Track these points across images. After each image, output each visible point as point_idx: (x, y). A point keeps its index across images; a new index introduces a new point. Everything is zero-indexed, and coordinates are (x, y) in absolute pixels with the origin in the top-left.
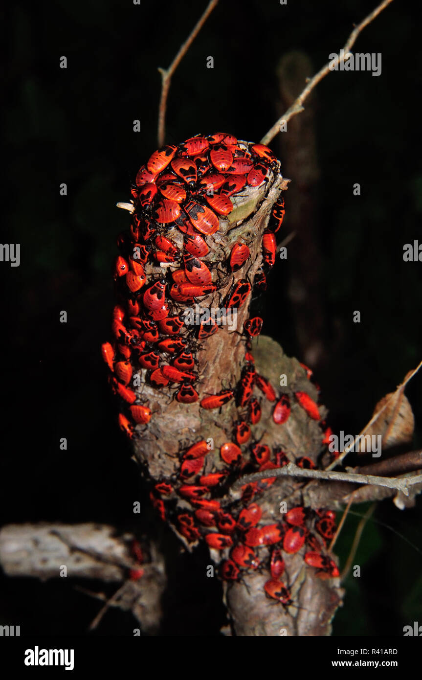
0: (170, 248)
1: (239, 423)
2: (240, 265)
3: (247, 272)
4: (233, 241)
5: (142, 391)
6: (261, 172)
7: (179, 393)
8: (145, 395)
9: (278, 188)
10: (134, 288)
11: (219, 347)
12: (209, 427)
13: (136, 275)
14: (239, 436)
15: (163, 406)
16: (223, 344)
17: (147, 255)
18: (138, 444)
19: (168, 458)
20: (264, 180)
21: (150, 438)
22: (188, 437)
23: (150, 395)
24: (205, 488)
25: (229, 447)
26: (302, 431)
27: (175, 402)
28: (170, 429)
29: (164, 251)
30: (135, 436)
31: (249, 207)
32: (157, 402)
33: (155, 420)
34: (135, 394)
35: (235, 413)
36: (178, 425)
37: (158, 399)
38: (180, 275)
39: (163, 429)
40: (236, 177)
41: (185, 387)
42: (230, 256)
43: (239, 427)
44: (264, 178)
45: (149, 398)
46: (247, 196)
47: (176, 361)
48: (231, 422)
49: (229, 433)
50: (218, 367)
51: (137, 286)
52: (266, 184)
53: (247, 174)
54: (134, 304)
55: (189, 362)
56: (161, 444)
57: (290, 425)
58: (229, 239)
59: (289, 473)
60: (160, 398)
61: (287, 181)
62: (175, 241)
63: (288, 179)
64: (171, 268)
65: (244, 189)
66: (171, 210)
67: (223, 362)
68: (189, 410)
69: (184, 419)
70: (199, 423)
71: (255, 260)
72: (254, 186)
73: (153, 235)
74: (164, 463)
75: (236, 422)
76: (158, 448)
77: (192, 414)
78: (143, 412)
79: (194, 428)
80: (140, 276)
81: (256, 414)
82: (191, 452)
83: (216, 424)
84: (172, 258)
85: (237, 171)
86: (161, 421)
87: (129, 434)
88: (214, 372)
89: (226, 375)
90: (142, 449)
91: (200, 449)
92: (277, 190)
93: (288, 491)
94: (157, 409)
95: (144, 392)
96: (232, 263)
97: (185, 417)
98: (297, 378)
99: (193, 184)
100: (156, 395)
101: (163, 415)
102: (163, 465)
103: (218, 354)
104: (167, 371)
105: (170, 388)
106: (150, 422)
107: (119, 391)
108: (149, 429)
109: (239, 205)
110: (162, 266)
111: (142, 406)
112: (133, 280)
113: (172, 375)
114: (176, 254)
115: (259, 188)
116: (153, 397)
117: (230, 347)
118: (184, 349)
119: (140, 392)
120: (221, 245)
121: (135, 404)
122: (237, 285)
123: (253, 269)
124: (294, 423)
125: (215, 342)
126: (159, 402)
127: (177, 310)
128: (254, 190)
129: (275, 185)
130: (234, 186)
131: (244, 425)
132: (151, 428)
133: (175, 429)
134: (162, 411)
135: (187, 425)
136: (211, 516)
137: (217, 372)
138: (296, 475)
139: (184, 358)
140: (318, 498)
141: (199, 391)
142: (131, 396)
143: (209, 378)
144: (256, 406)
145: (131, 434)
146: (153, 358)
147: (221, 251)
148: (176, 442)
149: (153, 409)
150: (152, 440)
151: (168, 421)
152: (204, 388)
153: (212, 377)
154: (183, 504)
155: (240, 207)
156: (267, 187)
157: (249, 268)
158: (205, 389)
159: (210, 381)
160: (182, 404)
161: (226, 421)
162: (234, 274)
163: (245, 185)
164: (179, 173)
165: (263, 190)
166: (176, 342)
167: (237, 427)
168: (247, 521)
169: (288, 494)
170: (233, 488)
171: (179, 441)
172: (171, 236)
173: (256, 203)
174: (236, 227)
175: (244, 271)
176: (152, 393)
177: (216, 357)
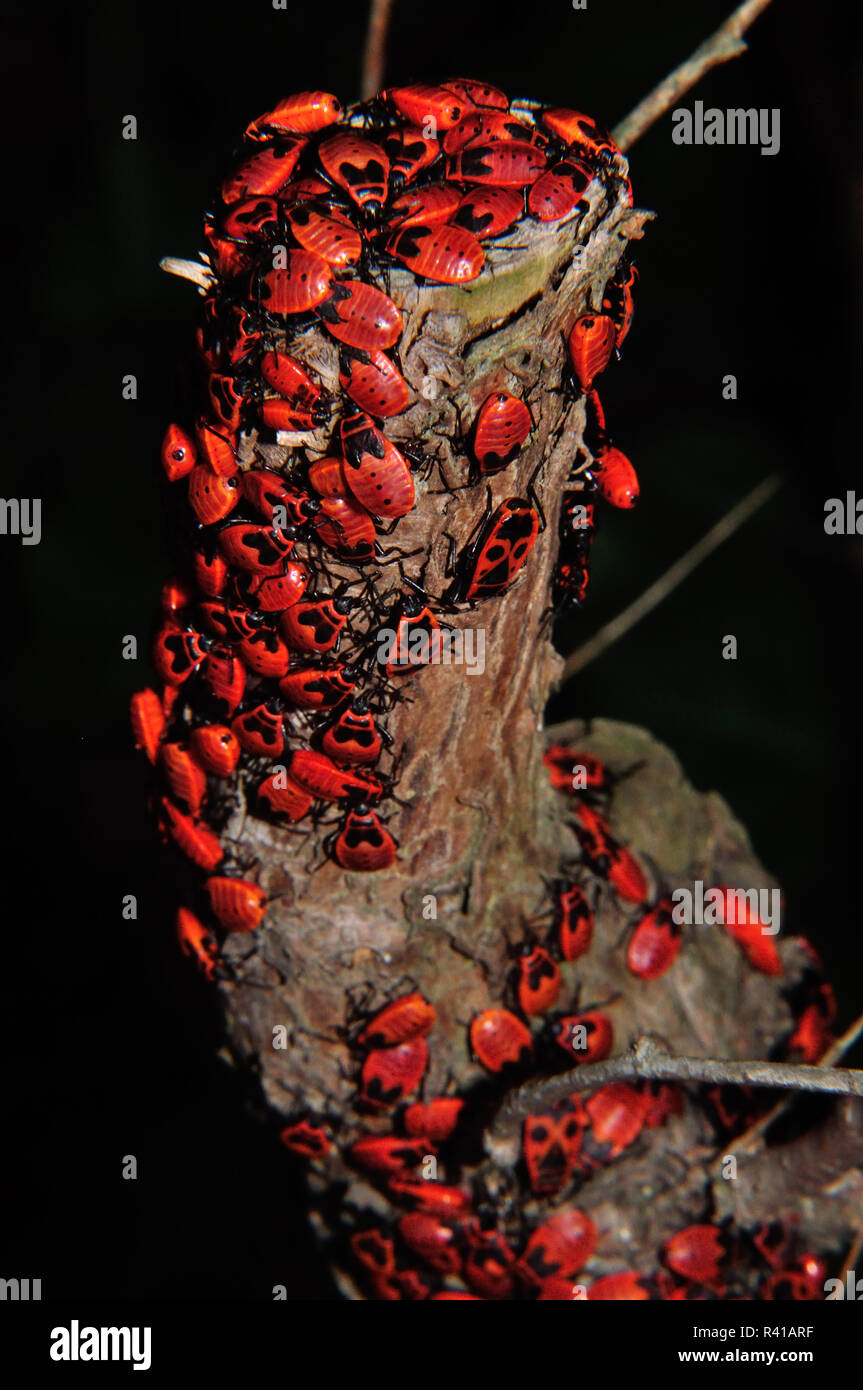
0: (302, 387)
1: (526, 950)
2: (502, 455)
3: (533, 479)
4: (479, 374)
5: (242, 833)
6: (571, 184)
7: (342, 839)
8: (248, 845)
9: (617, 231)
10: (210, 514)
11: (456, 705)
12: (432, 952)
13: (216, 476)
14: (525, 989)
15: (299, 877)
16: (466, 695)
17: (238, 405)
18: (233, 1002)
19: (317, 1044)
20: (577, 206)
21: (265, 979)
22: (372, 979)
23: (263, 845)
24: (425, 1142)
25: (494, 1022)
26: (721, 999)
27: (332, 868)
28: (319, 949)
29: (284, 399)
30: (221, 971)
31: (527, 279)
32: (282, 865)
33: (275, 923)
34: (223, 843)
35: (515, 920)
36: (342, 938)
37: (285, 858)
38: (330, 473)
39: (298, 949)
40: (495, 195)
41: (357, 818)
42: (476, 423)
43: (527, 961)
44: (577, 201)
45: (260, 854)
46: (523, 248)
47: (330, 736)
48: (502, 947)
49: (493, 978)
50: (456, 766)
51: (217, 508)
52: (580, 218)
53: (530, 187)
54: (209, 562)
55: (365, 738)
56: (295, 1000)
57: (687, 978)
58: (468, 370)
59: (640, 1071)
60: (289, 854)
61: (642, 216)
62: (316, 365)
63: (649, 209)
64: (307, 450)
65: (512, 229)
66: (304, 277)
67: (469, 754)
68: (373, 896)
69: (358, 922)
70: (404, 935)
71: (555, 446)
72: (547, 221)
73: (255, 347)
74: (306, 1060)
75: (520, 946)
76: (288, 1013)
77: (382, 906)
78: (243, 897)
79: (388, 951)
80: (227, 479)
81: (573, 927)
82: (377, 1026)
83: (455, 946)
84: (308, 417)
85: (496, 174)
86: (293, 925)
87: (204, 965)
88: (442, 781)
89: (481, 795)
90: (244, 1019)
91: (404, 1016)
92: (615, 237)
93: (671, 1171)
94: (281, 888)
95: (245, 837)
96: (480, 449)
97: (363, 915)
98: (719, 853)
99: (373, 211)
100: (279, 846)
101: (299, 906)
102: (304, 1067)
103: (453, 727)
104: (303, 764)
105: (316, 822)
106: (262, 926)
107: (176, 833)
108: (261, 952)
109: (498, 272)
110: (282, 443)
111: (240, 879)
112: (207, 490)
113: (318, 776)
114: (317, 404)
115: (561, 226)
116: (271, 850)
117: (490, 708)
118: (351, 696)
119: (234, 837)
120: (446, 384)
121: (219, 871)
122: (499, 514)
123: (550, 474)
124: (698, 976)
125: (442, 690)
126: (288, 867)
127: (330, 581)
128: (545, 233)
129: (608, 222)
130: (488, 219)
131: (540, 957)
132: (265, 947)
133: (333, 951)
134: (297, 894)
135: (369, 941)
136: (445, 1233)
137: (452, 780)
138: (659, 1075)
139: (350, 727)
140: (755, 1189)
141: (402, 836)
142: (208, 847)
143: (428, 800)
144: (577, 903)
145: (210, 964)
146: (264, 723)
147: (448, 405)
148: (338, 993)
149: (272, 889)
150: (269, 988)
151: (313, 926)
152: (415, 829)
153: (437, 795)
154: (362, 1195)
155: (501, 277)
156: (582, 227)
157: (538, 469)
158: (419, 834)
159: (434, 807)
160: (353, 874)
161: (485, 939)
162: (491, 480)
163: (520, 216)
164: (337, 176)
165: (571, 234)
166: (328, 675)
167: (519, 963)
168: (549, 1258)
169: (672, 1180)
170: (492, 1133)
171: (347, 992)
172: (304, 351)
173: (551, 270)
174: (488, 333)
175: (520, 476)
176: (268, 841)
177: (449, 735)
